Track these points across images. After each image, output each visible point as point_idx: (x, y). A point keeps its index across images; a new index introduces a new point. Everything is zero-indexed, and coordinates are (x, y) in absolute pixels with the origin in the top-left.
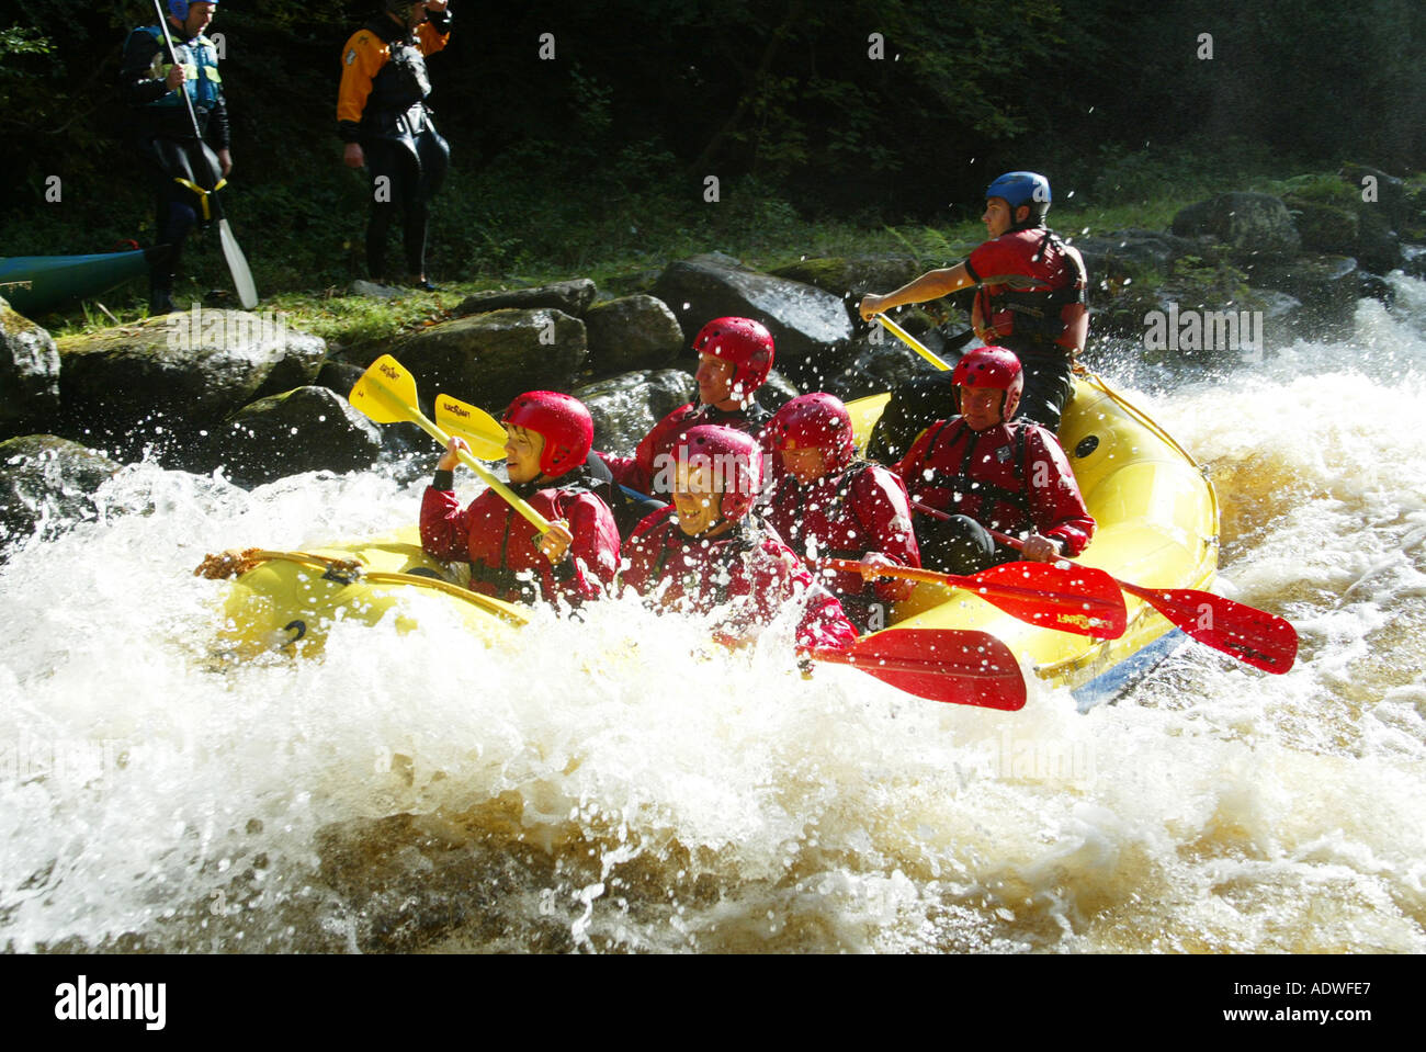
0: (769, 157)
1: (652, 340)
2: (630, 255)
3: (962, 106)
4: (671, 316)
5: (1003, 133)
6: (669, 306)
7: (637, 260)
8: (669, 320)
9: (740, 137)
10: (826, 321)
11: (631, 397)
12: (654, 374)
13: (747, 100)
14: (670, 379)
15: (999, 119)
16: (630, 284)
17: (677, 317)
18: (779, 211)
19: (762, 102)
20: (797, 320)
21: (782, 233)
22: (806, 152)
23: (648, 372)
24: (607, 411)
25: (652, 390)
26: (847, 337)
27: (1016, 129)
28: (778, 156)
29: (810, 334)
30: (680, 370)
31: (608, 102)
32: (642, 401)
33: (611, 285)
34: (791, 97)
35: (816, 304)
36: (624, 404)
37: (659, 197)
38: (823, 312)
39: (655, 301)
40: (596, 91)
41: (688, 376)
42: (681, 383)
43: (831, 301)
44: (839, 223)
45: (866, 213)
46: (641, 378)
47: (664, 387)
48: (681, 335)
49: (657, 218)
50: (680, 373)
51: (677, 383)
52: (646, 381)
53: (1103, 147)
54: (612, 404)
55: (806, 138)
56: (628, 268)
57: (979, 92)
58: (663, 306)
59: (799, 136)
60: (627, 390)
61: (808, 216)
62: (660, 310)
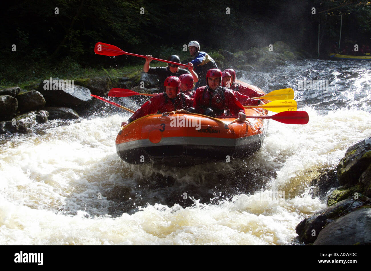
0: (73, 51)
1: (37, 103)
2: (33, 79)
3: (125, 36)
4: (42, 96)
5: (135, 43)
6: (41, 93)
7: (35, 80)
8: (41, 97)
9: (65, 46)
10: (85, 95)
11: (31, 118)
12: (37, 112)
13: (67, 36)
14: (42, 113)
15: (134, 39)
16: (32, 87)
17: (43, 96)
18: (76, 65)
19: (71, 37)
20: (77, 95)
21: (76, 72)
22: (83, 50)
23: (36, 111)
24: (24, 122)
25: (37, 116)
26: (91, 99)
27: (139, 42)
28: (76, 51)
29: (81, 99)
30: (44, 110)
31: (28, 37)
32: (34, 119)
33: (26, 88)
34: (79, 35)
35: (82, 91)
36: (29, 120)
37: (43, 63)
38: (84, 93)
39: (37, 92)
40: (24, 35)
41: (47, 112)
42: (45, 114)
43: (86, 90)
44: (92, 68)
45: (99, 66)
46: (34, 113)
47: (40, 115)
48: (45, 101)
49: (43, 69)
50: (45, 111)
51: (44, 114)
52: (35, 114)
53: (161, 47)
54: (25, 121)
55: (83, 46)
56: (32, 83)
57: (128, 33)
58: (39, 93)
59: (81, 45)
60: (30, 117)
61: (84, 66)
62: (39, 94)
